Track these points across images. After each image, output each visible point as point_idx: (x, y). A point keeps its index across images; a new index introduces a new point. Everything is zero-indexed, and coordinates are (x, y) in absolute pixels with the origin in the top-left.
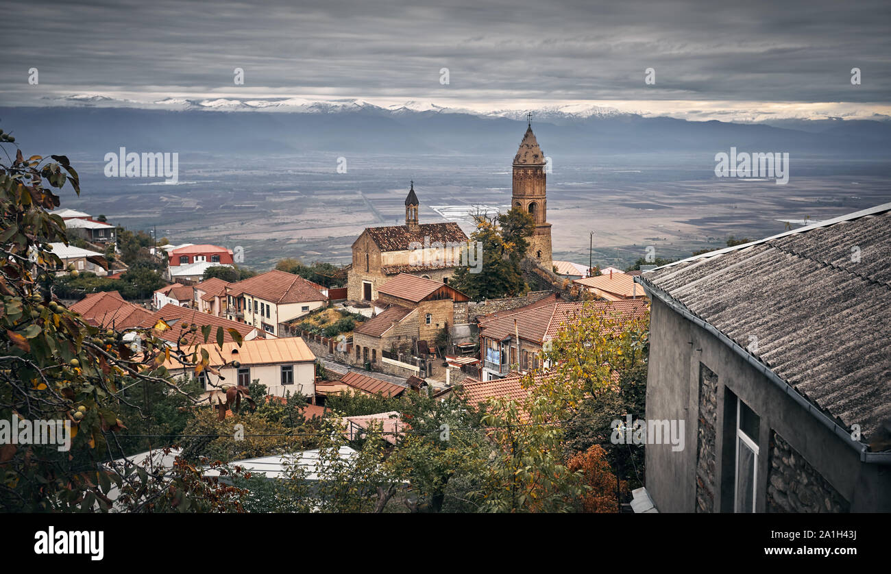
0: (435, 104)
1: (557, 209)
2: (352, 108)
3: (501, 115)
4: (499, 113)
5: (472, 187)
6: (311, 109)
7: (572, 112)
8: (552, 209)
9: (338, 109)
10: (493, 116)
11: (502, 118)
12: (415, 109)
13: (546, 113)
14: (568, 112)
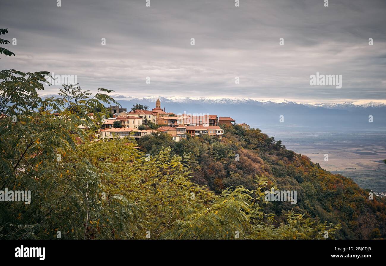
0: (286, 100)
1: (319, 154)
2: (242, 101)
3: (321, 106)
4: (321, 104)
5: (287, 142)
6: (222, 102)
7: (358, 104)
8: (316, 153)
9: (235, 102)
10: (316, 106)
11: (321, 107)
12: (275, 102)
13: (345, 105)
14: (357, 104)
